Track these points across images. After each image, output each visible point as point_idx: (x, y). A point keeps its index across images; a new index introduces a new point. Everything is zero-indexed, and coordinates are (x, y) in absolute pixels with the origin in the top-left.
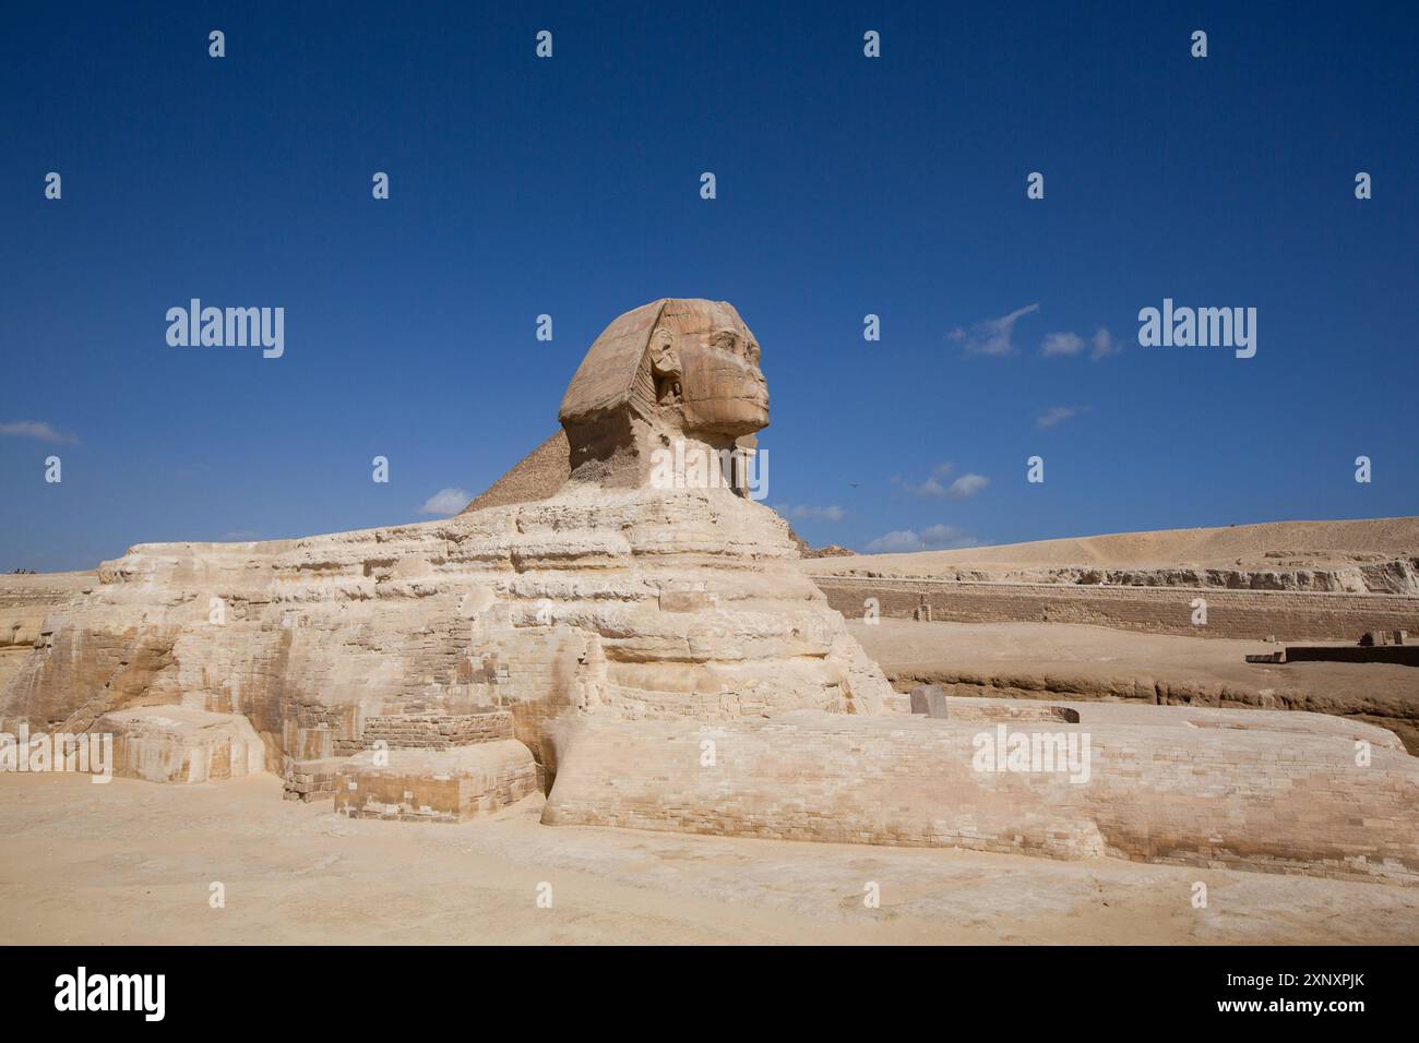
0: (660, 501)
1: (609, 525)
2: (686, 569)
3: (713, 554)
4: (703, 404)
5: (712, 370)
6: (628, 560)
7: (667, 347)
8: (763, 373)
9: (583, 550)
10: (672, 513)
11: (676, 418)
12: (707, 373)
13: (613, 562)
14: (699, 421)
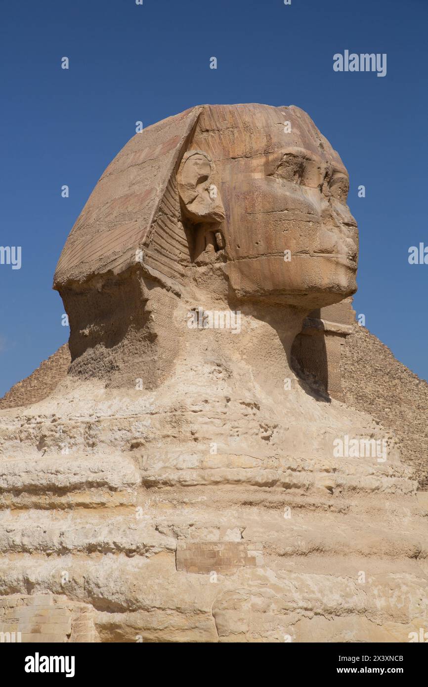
0: (182, 407)
1: (113, 444)
2: (218, 508)
3: (260, 485)
4: (255, 263)
5: (268, 212)
6: (135, 495)
7: (203, 179)
8: (352, 211)
9: (75, 480)
10: (199, 425)
11: (218, 284)
12: (260, 217)
13: (116, 498)
14: (250, 287)
